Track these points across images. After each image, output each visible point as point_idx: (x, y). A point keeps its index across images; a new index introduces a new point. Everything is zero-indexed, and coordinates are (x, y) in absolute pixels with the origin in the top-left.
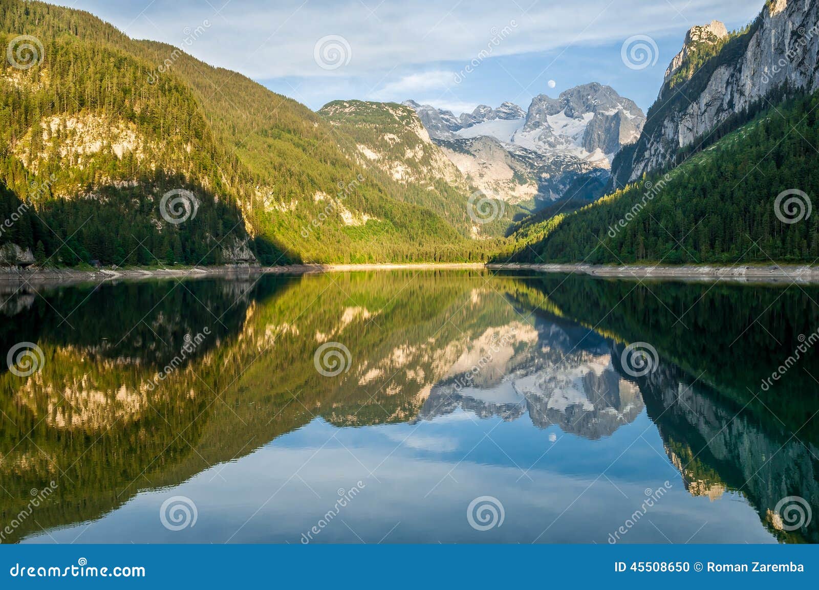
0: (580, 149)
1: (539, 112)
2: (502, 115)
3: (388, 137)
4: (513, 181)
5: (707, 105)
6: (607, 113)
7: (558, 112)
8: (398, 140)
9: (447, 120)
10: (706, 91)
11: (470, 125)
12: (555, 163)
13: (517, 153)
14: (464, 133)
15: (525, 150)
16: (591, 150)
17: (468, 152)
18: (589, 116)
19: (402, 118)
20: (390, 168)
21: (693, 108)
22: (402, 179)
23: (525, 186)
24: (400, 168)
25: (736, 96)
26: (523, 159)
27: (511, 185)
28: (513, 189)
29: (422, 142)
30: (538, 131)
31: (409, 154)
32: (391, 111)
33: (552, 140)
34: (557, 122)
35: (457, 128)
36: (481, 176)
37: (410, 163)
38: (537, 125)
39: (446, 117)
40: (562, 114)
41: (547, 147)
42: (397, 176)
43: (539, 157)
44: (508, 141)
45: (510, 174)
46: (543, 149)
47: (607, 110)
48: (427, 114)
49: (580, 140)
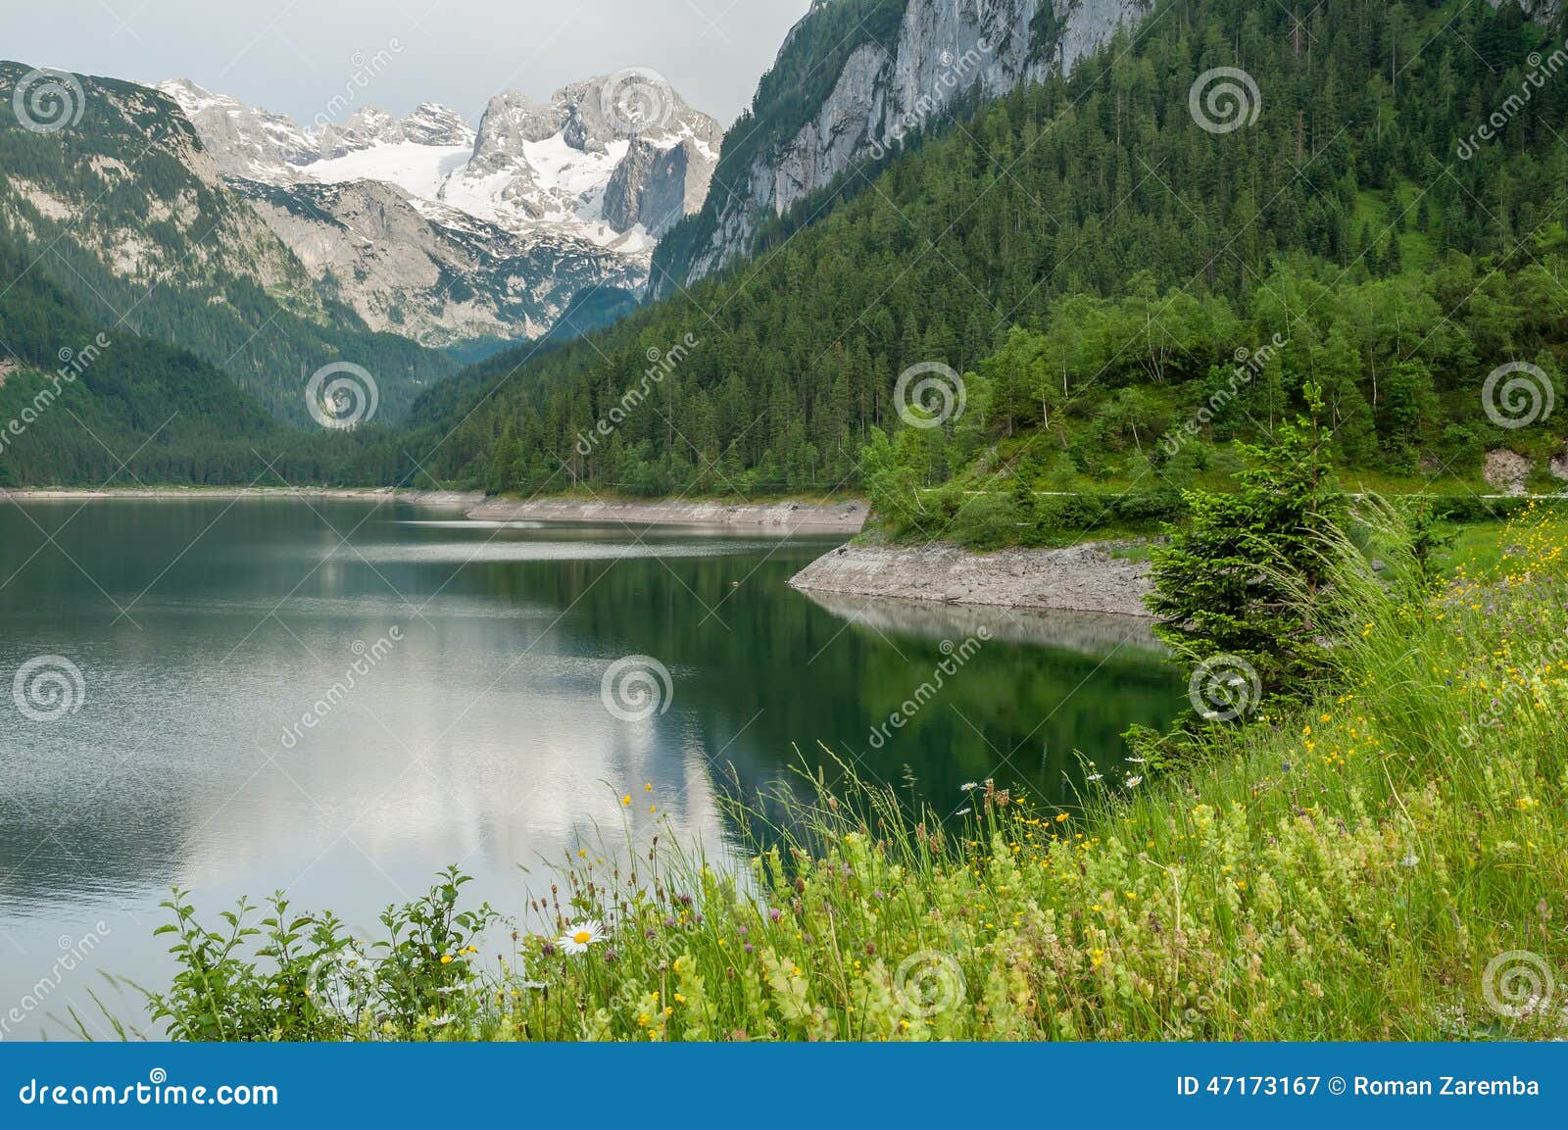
0: (596, 224)
1: (504, 131)
2: (419, 133)
3: (99, 164)
4: (436, 292)
5: (836, 131)
6: (657, 144)
7: (550, 135)
8: (127, 173)
9: (280, 137)
10: (833, 98)
11: (340, 153)
12: (538, 253)
13: (451, 225)
14: (325, 172)
15: (471, 219)
16: (622, 227)
17: (328, 218)
18: (619, 150)
19: (144, 120)
20: (107, 243)
21: (806, 137)
22: (139, 275)
23: (467, 305)
24: (132, 247)
25: (889, 112)
26: (460, 241)
27: (434, 301)
28: (438, 311)
29: (197, 183)
30: (502, 177)
31: (159, 211)
32: (112, 100)
33: (533, 199)
34: (548, 157)
35: (308, 157)
36: (361, 276)
37: (162, 234)
38: (500, 161)
39: (280, 128)
40: (559, 137)
41: (522, 214)
42: (124, 266)
43: (501, 236)
44: (431, 197)
45: (433, 275)
46: (513, 219)
47: (656, 133)
48: (227, 119)
49: (598, 203)
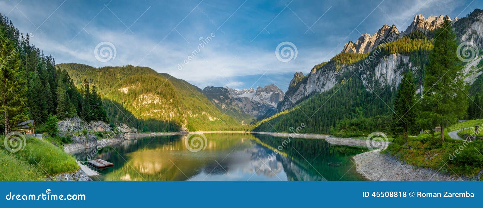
0: (269, 102)
1: (259, 91)
2: (250, 91)
3: (221, 96)
4: (252, 109)
5: (299, 93)
6: (276, 93)
7: (264, 92)
8: (223, 97)
9: (236, 92)
10: (299, 89)
11: (242, 94)
12: (263, 105)
13: (254, 102)
14: (241, 96)
15: (256, 101)
16: (272, 102)
17: (241, 101)
18: (271, 93)
19: (224, 91)
20: (222, 105)
21: (296, 94)
22: (224, 108)
23: (255, 111)
24: (224, 105)
25: (305, 92)
26: (255, 104)
27: (252, 111)
28: (252, 112)
29: (230, 98)
30: (259, 96)
31: (226, 101)
32: (222, 90)
33: (262, 99)
34: (264, 94)
35: (239, 94)
36: (245, 108)
37: (226, 104)
38: (259, 95)
39: (236, 91)
40: (265, 92)
41: (261, 101)
42: (223, 107)
43: (259, 103)
44: (251, 99)
45: (252, 108)
46: (260, 101)
47: (276, 92)
48: (231, 91)
49: (269, 99)
